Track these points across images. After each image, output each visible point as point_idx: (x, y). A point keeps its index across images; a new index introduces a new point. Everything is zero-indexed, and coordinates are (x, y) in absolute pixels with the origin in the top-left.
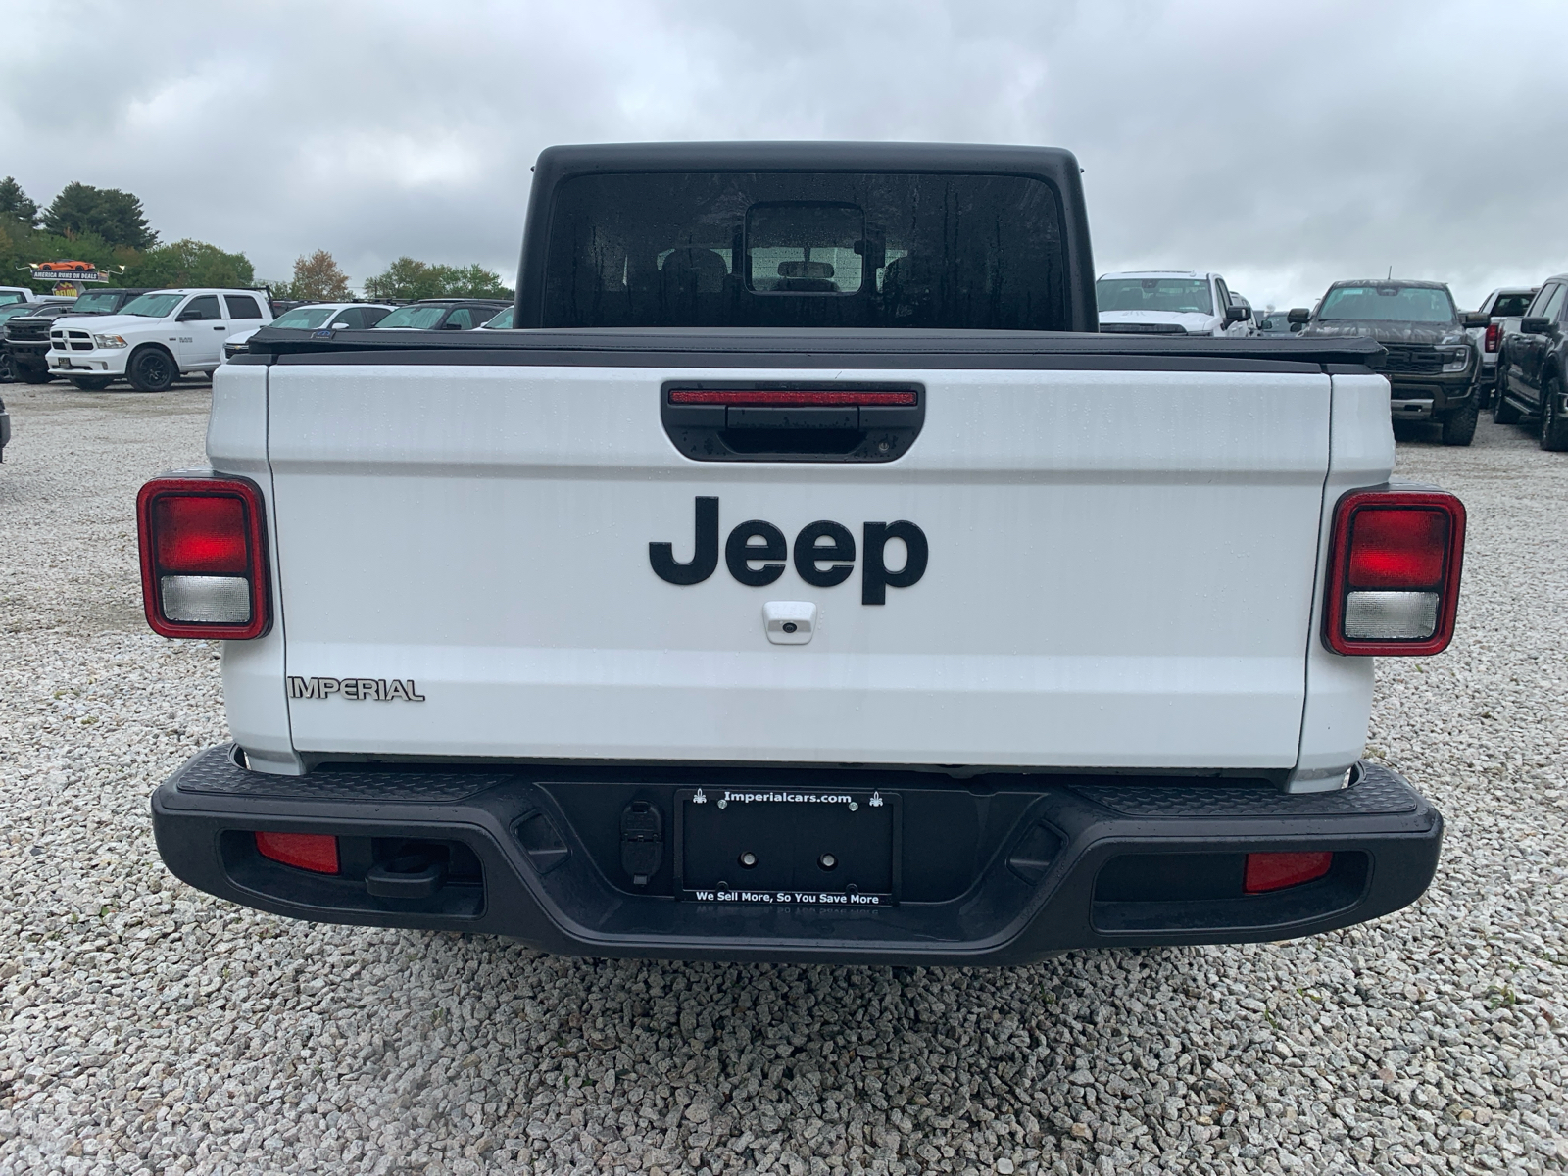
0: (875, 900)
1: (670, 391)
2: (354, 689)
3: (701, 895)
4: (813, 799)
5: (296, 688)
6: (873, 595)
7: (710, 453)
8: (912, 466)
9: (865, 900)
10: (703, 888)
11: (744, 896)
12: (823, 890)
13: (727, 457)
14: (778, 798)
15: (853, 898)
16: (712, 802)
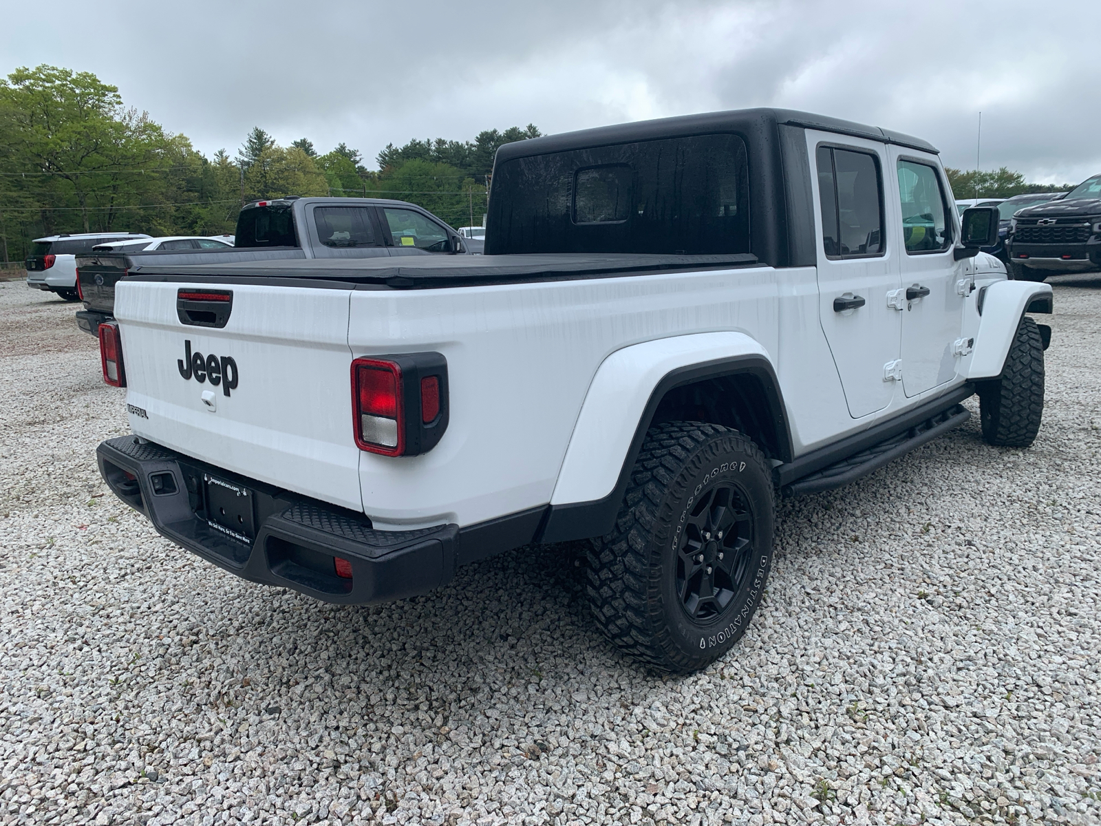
3: (209, 523)
4: (230, 487)
7: (185, 321)
8: (228, 330)
9: (246, 540)
10: (211, 520)
11: (219, 527)
12: (237, 532)
13: (189, 323)
14: (222, 484)
15: (244, 538)
16: (208, 481)
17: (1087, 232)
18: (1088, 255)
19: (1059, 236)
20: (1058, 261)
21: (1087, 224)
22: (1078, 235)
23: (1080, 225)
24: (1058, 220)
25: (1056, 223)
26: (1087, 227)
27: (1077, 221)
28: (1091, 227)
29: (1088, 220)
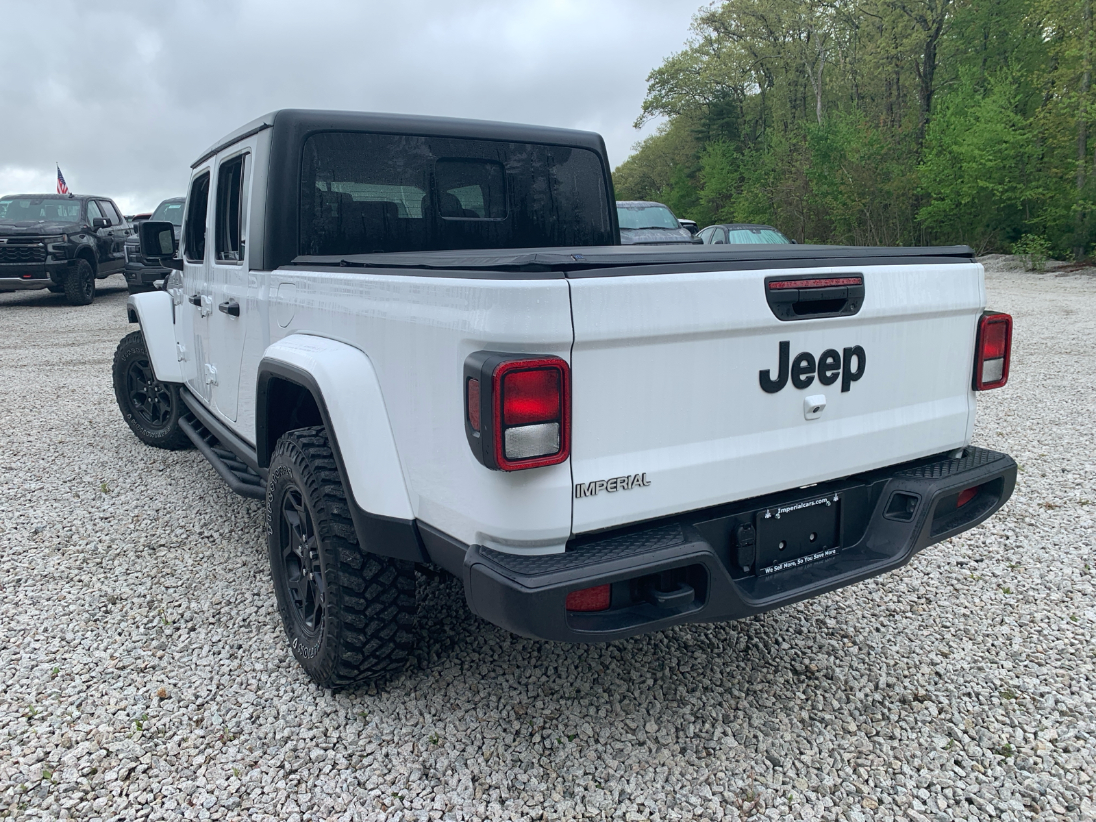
0: (834, 551)
1: (769, 282)
2: (614, 485)
3: (768, 571)
4: (813, 504)
5: (578, 491)
6: (845, 388)
7: (788, 315)
8: (863, 316)
9: (831, 552)
10: (767, 566)
11: (785, 566)
12: (814, 553)
13: (794, 318)
14: (800, 507)
15: (827, 553)
16: (773, 517)
17: (43, 253)
18: (48, 274)
19: (14, 256)
20: (18, 281)
21: (41, 244)
22: (32, 255)
23: (35, 245)
24: (9, 240)
25: (8, 243)
26: (41, 247)
27: (31, 241)
28: (45, 247)
29: (41, 240)
